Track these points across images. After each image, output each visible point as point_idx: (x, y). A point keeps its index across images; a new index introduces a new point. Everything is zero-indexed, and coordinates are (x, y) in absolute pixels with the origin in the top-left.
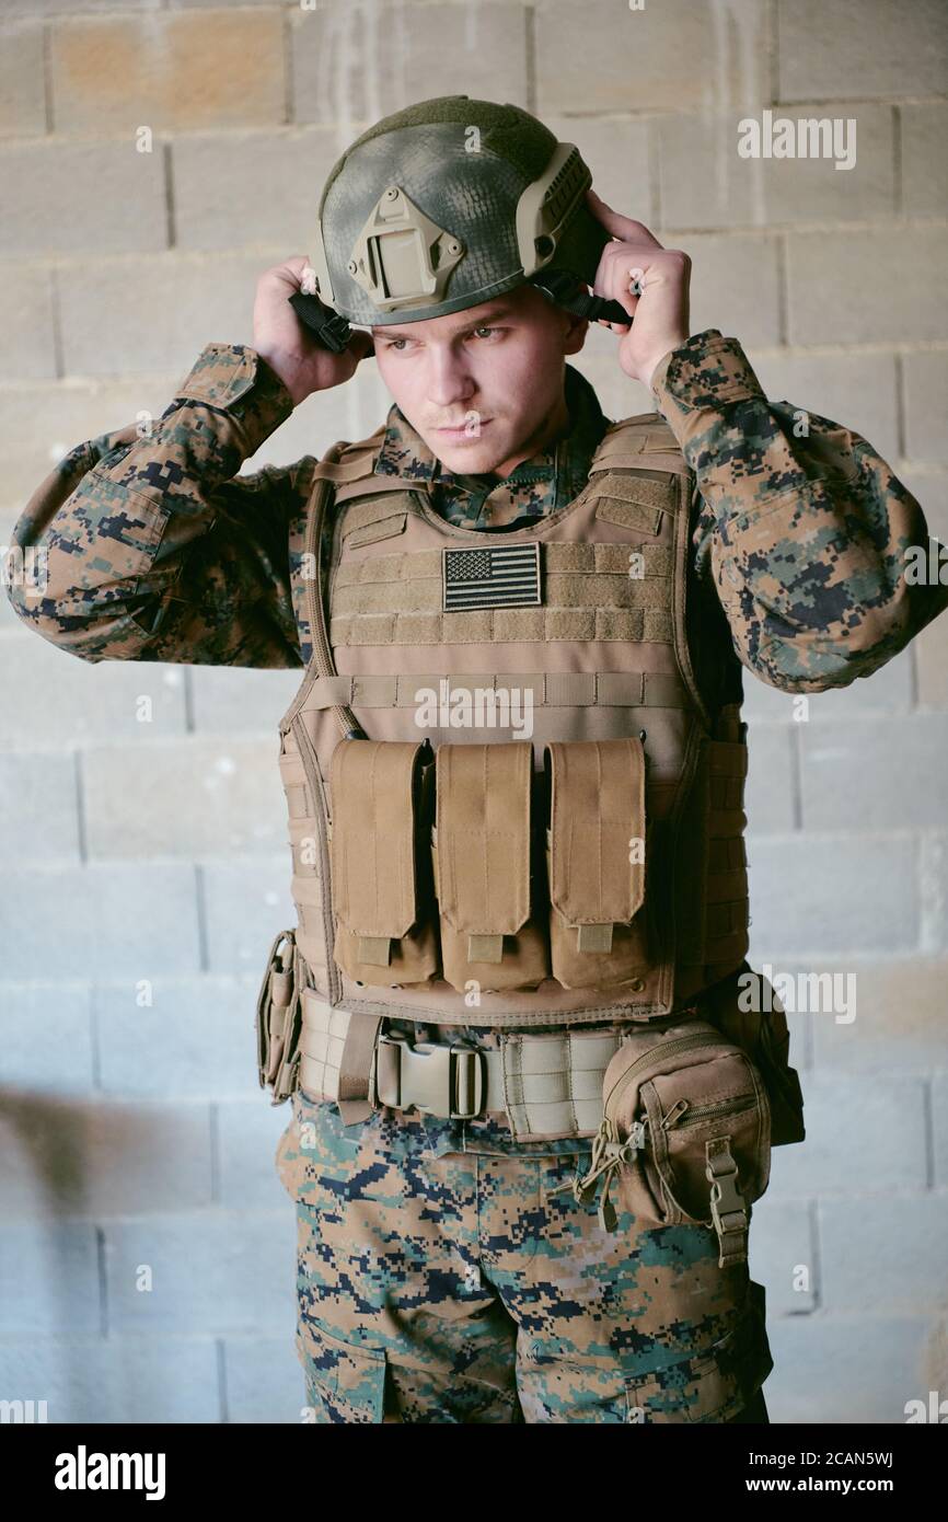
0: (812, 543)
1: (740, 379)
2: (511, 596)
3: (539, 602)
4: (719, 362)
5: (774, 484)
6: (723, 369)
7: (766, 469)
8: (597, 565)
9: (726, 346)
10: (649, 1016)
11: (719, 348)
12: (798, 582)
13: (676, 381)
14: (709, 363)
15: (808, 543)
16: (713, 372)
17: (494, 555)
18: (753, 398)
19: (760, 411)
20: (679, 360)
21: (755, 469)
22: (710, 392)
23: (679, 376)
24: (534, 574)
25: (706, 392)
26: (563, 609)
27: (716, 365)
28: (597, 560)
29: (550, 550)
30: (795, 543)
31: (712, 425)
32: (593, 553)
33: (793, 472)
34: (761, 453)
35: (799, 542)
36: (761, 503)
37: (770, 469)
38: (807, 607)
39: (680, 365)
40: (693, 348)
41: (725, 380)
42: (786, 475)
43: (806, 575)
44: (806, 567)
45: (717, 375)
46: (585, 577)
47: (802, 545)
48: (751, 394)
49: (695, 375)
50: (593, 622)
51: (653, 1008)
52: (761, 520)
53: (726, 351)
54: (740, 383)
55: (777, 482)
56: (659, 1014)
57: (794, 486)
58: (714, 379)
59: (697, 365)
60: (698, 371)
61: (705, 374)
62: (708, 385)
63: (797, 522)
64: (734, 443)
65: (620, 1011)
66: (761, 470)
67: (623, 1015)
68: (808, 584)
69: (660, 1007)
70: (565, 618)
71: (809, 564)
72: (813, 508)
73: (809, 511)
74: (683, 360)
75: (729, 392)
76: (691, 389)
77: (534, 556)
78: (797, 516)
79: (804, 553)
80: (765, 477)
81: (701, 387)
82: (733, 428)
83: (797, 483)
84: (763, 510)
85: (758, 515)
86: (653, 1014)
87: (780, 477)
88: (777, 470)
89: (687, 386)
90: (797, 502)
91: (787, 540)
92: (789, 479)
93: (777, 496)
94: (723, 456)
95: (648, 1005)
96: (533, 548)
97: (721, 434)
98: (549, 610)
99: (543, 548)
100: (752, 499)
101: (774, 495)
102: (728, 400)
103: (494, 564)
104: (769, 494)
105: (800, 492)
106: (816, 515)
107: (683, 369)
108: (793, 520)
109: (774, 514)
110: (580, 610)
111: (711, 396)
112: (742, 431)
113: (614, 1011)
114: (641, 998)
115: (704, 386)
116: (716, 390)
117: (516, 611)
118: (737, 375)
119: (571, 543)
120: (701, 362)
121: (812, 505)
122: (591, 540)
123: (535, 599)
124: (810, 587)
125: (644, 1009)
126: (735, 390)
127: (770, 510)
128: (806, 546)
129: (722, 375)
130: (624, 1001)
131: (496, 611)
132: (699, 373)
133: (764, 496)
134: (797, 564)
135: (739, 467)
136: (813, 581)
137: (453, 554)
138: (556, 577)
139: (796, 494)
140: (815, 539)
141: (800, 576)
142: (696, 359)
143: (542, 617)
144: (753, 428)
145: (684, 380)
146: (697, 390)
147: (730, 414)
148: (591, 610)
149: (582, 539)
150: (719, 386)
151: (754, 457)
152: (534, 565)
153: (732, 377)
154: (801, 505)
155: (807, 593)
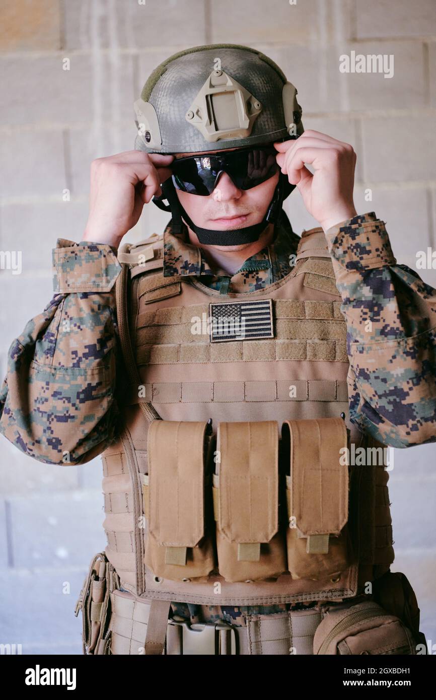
0: (400, 375)
1: (379, 253)
2: (254, 333)
3: (272, 336)
4: (368, 239)
5: (383, 332)
6: (369, 244)
7: (382, 320)
8: (307, 314)
9: (374, 228)
10: (343, 597)
11: (370, 229)
12: (385, 395)
13: (338, 248)
14: (361, 239)
15: (397, 375)
16: (362, 246)
17: (243, 307)
18: (384, 266)
19: (386, 278)
20: (343, 233)
21: (375, 318)
22: (358, 259)
23: (341, 244)
24: (269, 319)
25: (355, 259)
26: (287, 341)
27: (365, 241)
28: (306, 311)
29: (278, 305)
30: (389, 372)
31: (354, 282)
32: (304, 306)
33: (398, 329)
34: (381, 308)
35: (392, 372)
36: (373, 342)
37: (384, 321)
38: (388, 410)
39: (343, 237)
40: (353, 226)
41: (369, 252)
42: (392, 328)
43: (392, 393)
44: (392, 388)
45: (365, 248)
46: (299, 321)
47: (393, 375)
48: (384, 264)
49: (351, 245)
50: (305, 349)
51: (345, 593)
52: (372, 352)
53: (374, 231)
54: (378, 256)
55: (386, 331)
56: (349, 596)
57: (396, 338)
58: (363, 251)
59: (354, 238)
60: (354, 243)
61: (358, 246)
62: (358, 253)
63: (394, 360)
64: (365, 297)
65: (325, 595)
66: (378, 321)
67: (327, 597)
68: (392, 398)
69: (350, 592)
70: (288, 346)
71: (396, 387)
72: (405, 355)
73: (402, 356)
74: (345, 234)
75: (371, 261)
76: (347, 255)
77: (268, 308)
78: (394, 357)
79: (393, 380)
80: (380, 325)
81: (353, 254)
82: (367, 286)
83: (398, 336)
84: (374, 347)
85: (370, 348)
86: (345, 597)
87: (389, 328)
88: (388, 323)
89: (345, 252)
90: (396, 348)
91: (384, 369)
92: (393, 332)
93: (385, 341)
94: (358, 303)
95: (342, 590)
96: (268, 303)
97: (359, 288)
98: (277, 341)
99: (274, 304)
100: (369, 338)
101: (383, 340)
102: (368, 267)
103: (243, 313)
104: (380, 338)
105: (399, 343)
106: (405, 360)
107: (344, 240)
108: (391, 358)
109: (380, 351)
110: (297, 341)
111: (358, 262)
112: (372, 290)
113: (321, 595)
114: (337, 586)
115: (355, 254)
116: (362, 258)
117: (257, 342)
118: (377, 250)
119: (291, 300)
120: (357, 237)
121: (404, 353)
122: (302, 299)
123: (270, 334)
124: (392, 400)
125: (340, 593)
126: (374, 260)
127: (379, 348)
128: (395, 376)
129: (368, 248)
130: (327, 588)
131: (244, 342)
132: (354, 245)
133: (377, 338)
134: (387, 385)
135: (365, 313)
136: (395, 397)
137: (216, 307)
138: (282, 321)
139: (396, 344)
140: (401, 374)
141: (387, 392)
142: (353, 234)
143: (273, 347)
144: (379, 289)
145: (344, 248)
146: (350, 257)
147: (368, 275)
148: (303, 341)
149: (296, 299)
150: (365, 256)
151: (376, 309)
152: (269, 313)
153: (373, 251)
154: (397, 351)
155: (389, 403)
